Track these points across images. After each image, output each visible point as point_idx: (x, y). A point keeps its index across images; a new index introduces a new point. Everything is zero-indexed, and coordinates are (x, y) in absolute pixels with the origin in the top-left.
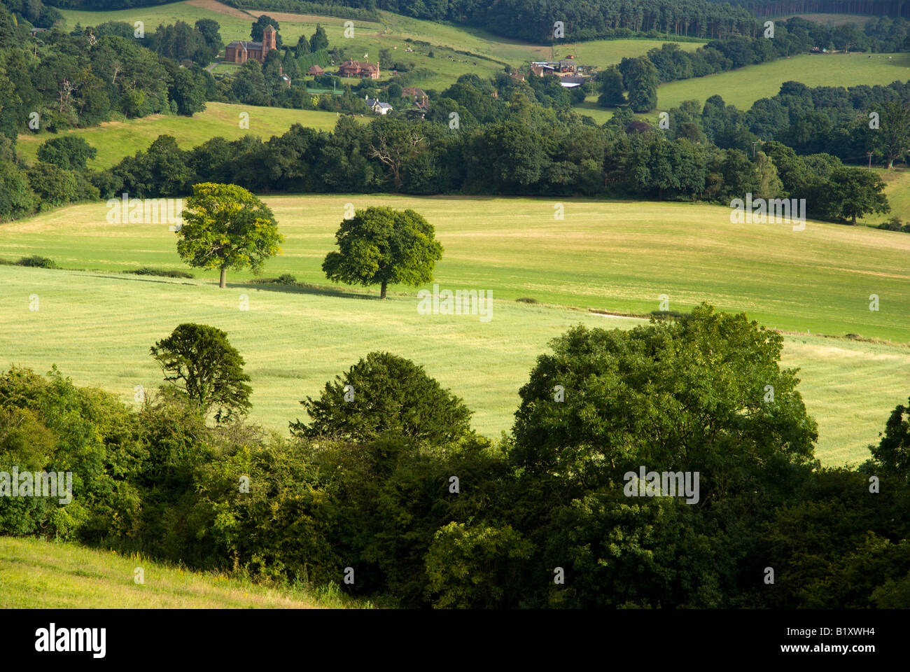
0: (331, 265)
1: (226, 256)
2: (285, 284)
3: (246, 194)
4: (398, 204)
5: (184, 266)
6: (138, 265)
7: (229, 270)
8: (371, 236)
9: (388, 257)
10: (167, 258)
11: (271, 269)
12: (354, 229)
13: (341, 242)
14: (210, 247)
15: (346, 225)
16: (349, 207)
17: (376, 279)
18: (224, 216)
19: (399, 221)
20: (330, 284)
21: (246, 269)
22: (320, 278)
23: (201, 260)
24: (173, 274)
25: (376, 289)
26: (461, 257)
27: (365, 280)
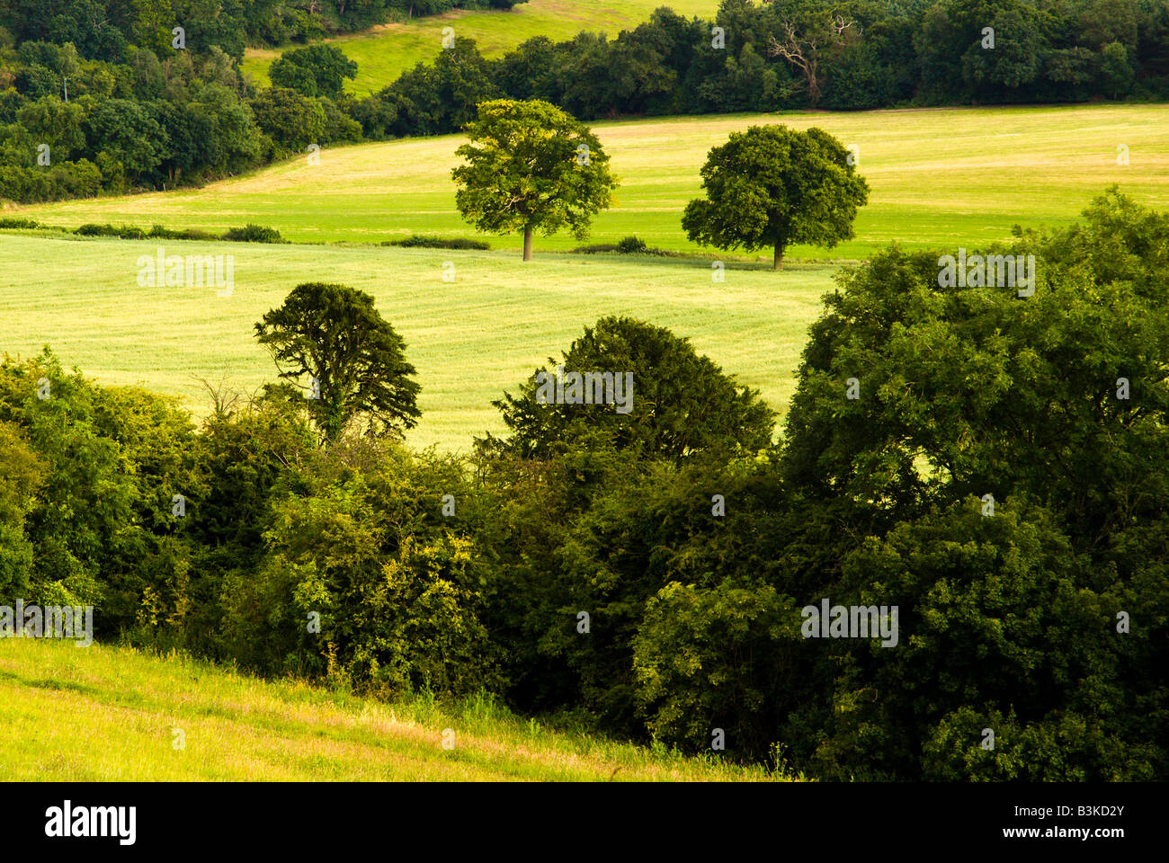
0: (695, 221)
1: (532, 214)
3: (560, 116)
4: (797, 124)
5: (471, 233)
6: (407, 233)
7: (538, 232)
8: (754, 171)
9: (783, 206)
10: (439, 221)
11: (603, 229)
12: (726, 160)
13: (709, 184)
14: (508, 199)
15: (717, 156)
16: (720, 131)
17: (764, 240)
18: (527, 148)
19: (797, 146)
20: (693, 247)
21: (564, 231)
22: (678, 238)
23: (492, 220)
24: (457, 245)
25: (767, 253)
26: (908, 202)
27: (749, 241)
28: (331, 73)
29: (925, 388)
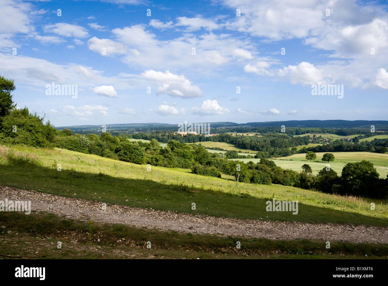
0: (322, 159)
1: (311, 159)
2: (317, 162)
3: (313, 152)
4: (330, 153)
5: (307, 160)
6: (302, 160)
7: (311, 160)
8: (327, 156)
9: (329, 158)
10: (305, 159)
11: (316, 160)
12: (325, 156)
13: (323, 157)
14: (309, 158)
15: (324, 155)
16: (324, 153)
17: (327, 161)
18: (310, 155)
19: (330, 154)
20: (322, 161)
21: (313, 160)
22: (321, 161)
23: (308, 159)
24: (305, 161)
25: (328, 162)
26: (337, 158)
27: (326, 161)
28: (295, 149)
29: (352, 172)
